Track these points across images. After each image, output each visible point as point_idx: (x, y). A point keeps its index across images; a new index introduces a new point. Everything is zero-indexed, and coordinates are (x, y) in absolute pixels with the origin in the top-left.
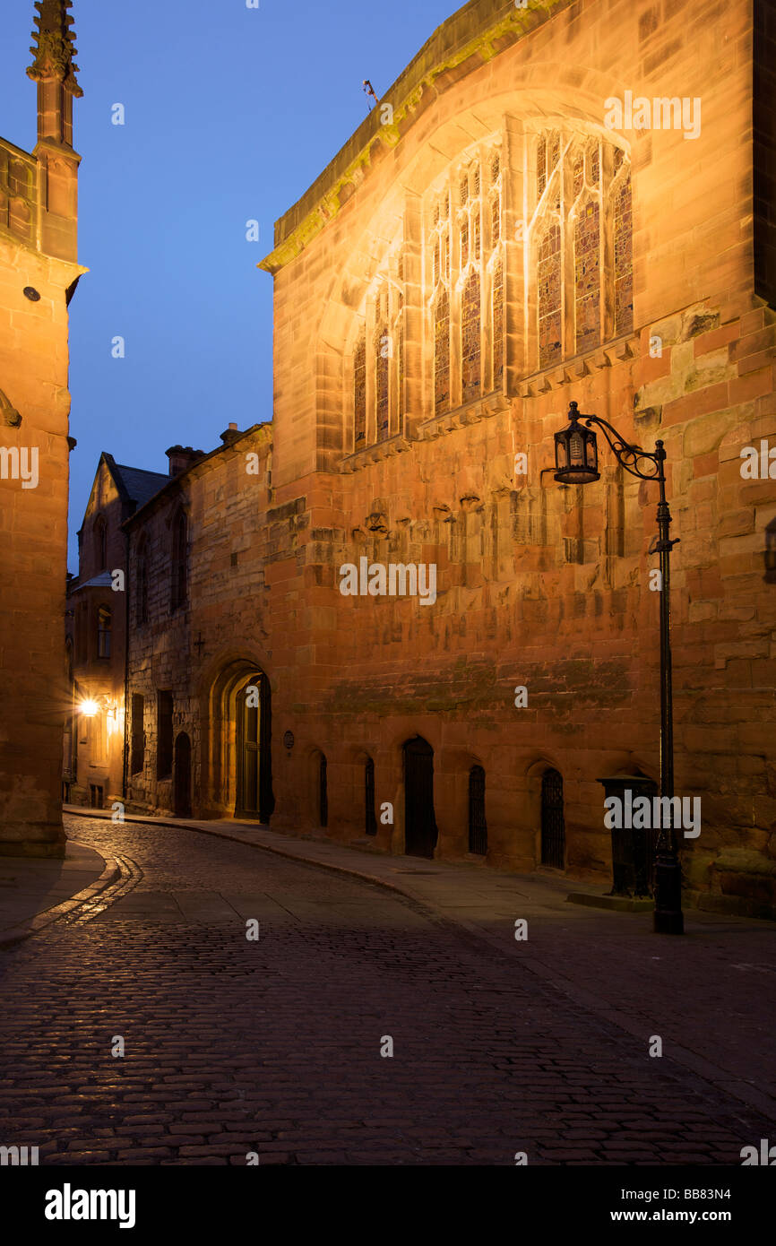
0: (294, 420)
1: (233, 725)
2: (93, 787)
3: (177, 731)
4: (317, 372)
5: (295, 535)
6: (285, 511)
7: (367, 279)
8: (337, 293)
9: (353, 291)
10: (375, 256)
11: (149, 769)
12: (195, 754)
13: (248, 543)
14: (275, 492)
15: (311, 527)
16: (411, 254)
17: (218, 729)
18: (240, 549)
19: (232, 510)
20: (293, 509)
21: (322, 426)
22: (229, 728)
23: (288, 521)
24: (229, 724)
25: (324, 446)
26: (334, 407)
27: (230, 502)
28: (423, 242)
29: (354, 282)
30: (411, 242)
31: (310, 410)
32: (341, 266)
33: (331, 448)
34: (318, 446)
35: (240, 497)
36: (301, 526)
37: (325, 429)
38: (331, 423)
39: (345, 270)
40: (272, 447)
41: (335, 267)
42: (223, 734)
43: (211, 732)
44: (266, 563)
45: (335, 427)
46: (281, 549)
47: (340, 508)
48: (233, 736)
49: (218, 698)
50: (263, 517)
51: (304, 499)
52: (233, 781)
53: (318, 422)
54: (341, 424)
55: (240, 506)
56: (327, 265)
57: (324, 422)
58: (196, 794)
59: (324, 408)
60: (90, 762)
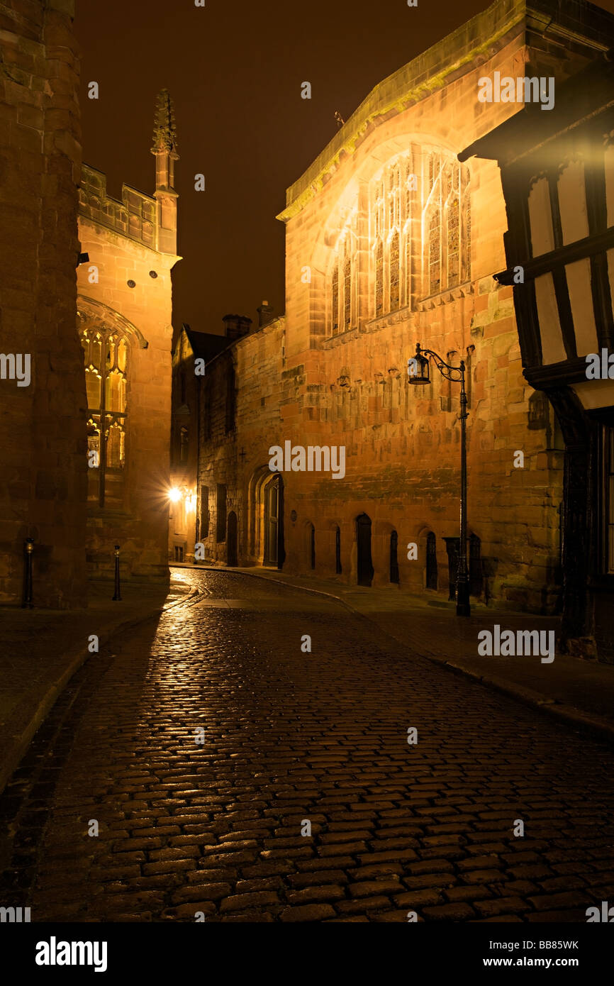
0: (298, 316)
1: (263, 506)
2: (177, 548)
3: (229, 510)
4: (310, 287)
5: (297, 388)
6: (292, 372)
7: (339, 230)
8: (322, 239)
9: (331, 238)
10: (344, 217)
11: (212, 536)
12: (240, 525)
13: (271, 392)
14: (286, 360)
15: (306, 383)
16: (362, 219)
17: (254, 509)
18: (266, 395)
19: (261, 371)
20: (297, 372)
21: (313, 321)
22: (260, 509)
23: (293, 379)
24: (260, 506)
25: (314, 333)
26: (320, 308)
27: (261, 365)
28: (369, 211)
29: (332, 232)
30: (362, 211)
31: (305, 311)
32: (324, 222)
33: (318, 334)
34: (311, 333)
35: (266, 362)
36: (301, 382)
37: (315, 323)
38: (319, 319)
39: (326, 225)
40: (284, 332)
41: (320, 222)
42: (257, 512)
43: (249, 511)
44: (280, 405)
45: (321, 321)
46: (290, 396)
47: (324, 372)
48: (262, 513)
49: (253, 490)
50: (280, 376)
51: (302, 366)
52: (262, 542)
53: (311, 319)
54: (325, 319)
55: (266, 368)
56: (316, 221)
57: (315, 318)
58: (240, 551)
59: (314, 310)
60: (174, 531)
